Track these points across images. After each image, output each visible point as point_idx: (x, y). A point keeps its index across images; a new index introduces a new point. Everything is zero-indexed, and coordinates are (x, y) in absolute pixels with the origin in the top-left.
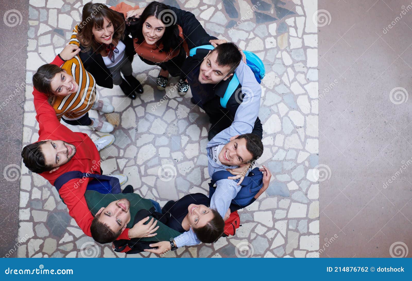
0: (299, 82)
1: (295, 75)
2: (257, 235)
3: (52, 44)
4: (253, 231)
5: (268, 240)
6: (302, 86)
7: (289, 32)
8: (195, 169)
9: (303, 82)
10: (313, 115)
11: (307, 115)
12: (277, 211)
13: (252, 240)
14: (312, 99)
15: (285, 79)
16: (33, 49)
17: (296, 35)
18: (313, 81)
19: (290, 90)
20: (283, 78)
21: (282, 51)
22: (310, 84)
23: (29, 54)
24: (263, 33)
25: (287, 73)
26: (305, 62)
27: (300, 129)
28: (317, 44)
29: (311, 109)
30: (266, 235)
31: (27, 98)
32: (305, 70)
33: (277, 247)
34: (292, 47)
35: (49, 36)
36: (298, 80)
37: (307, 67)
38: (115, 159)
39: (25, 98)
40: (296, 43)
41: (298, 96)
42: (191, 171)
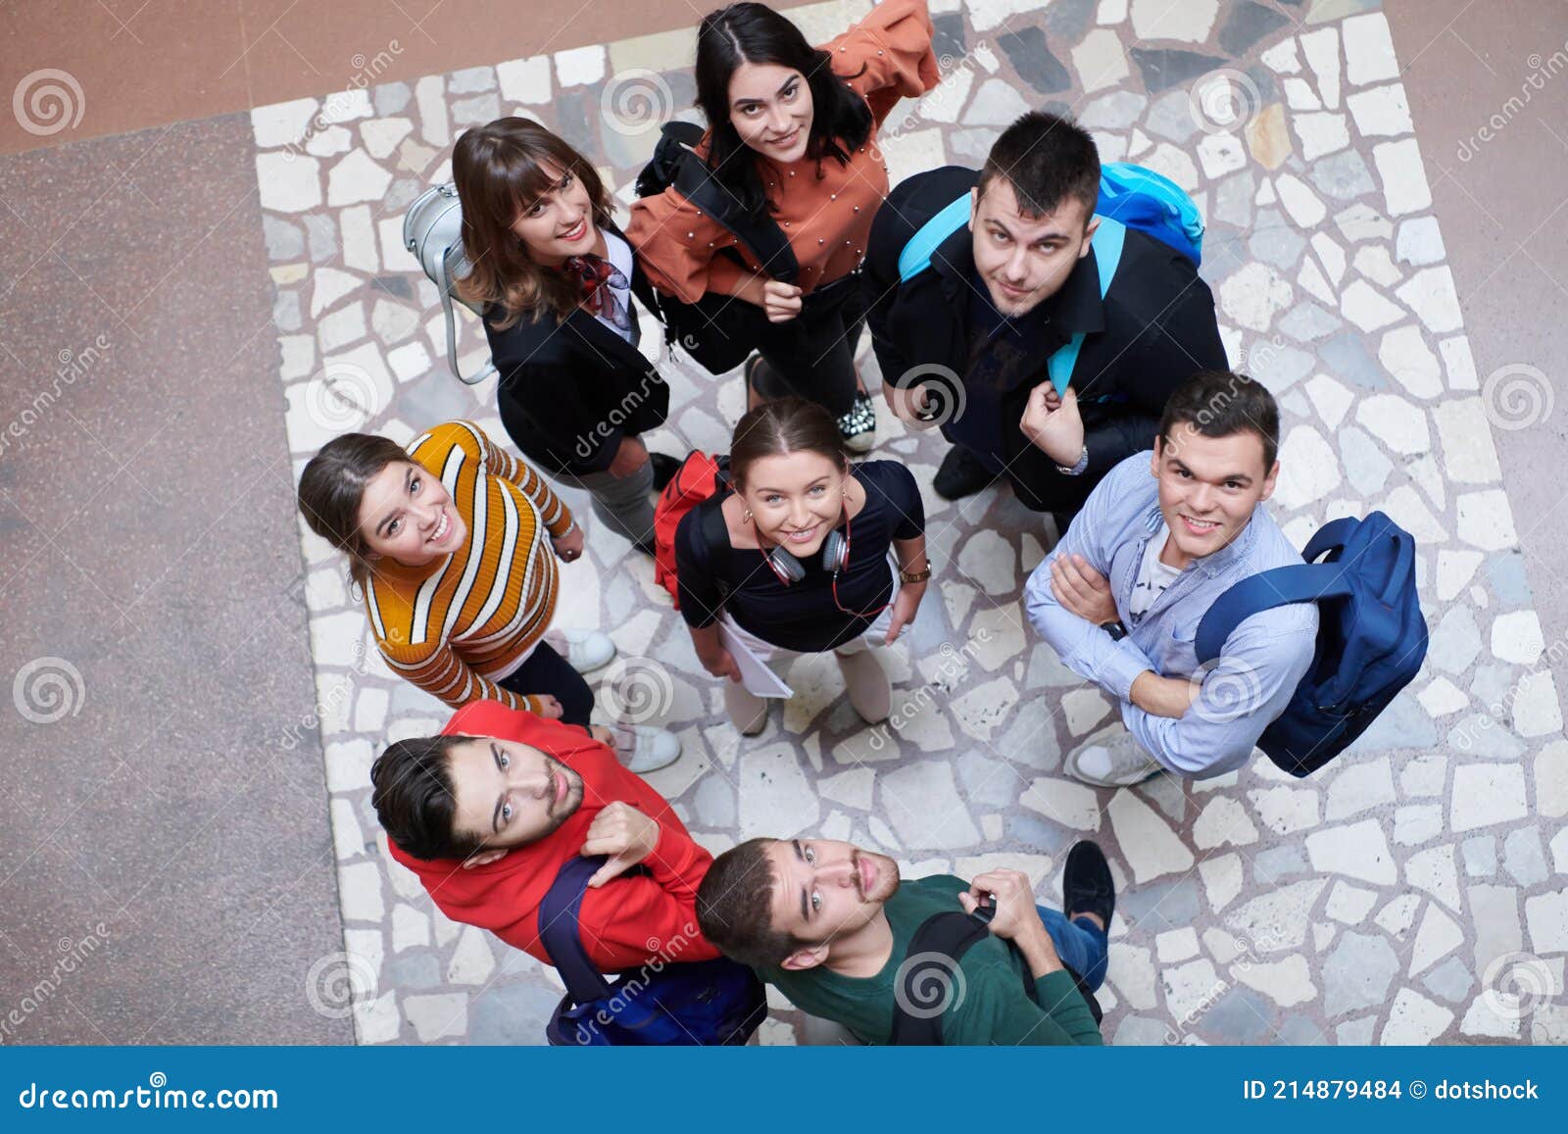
0: (1370, 282)
1: (1350, 257)
2: (1342, 928)
3: (372, 336)
4: (1318, 914)
5: (1391, 939)
6: (1388, 293)
7: (1284, 99)
8: (1025, 709)
9: (1388, 275)
10: (1460, 395)
11: (1437, 402)
12: (1401, 815)
13: (1325, 954)
14: (1442, 336)
15: (1310, 279)
16: (306, 371)
17: (1317, 105)
18: (1429, 266)
19: (1340, 317)
20: (1301, 280)
21: (1274, 175)
22: (1417, 278)
23: (290, 393)
24: (1182, 124)
25: (1315, 257)
26: (1376, 200)
27: (1417, 463)
28: (1411, 122)
29: (1444, 377)
30: (1377, 920)
31: (311, 562)
32: (1385, 229)
33: (1437, 964)
34: (1310, 153)
35: (356, 309)
36: (1366, 273)
37: (1388, 217)
38: (693, 730)
39: (304, 561)
40: (1322, 135)
41: (1378, 334)
42: (1010, 720)
